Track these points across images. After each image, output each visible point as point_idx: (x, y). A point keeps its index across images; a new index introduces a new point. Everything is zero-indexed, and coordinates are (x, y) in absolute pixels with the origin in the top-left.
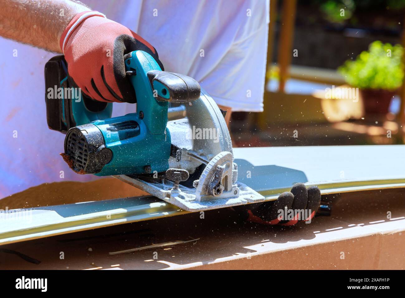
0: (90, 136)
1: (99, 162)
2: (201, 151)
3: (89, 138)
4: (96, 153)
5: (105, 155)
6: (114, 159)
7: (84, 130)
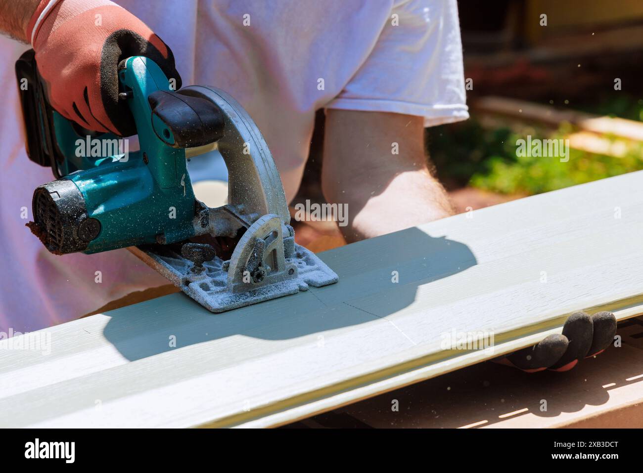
0: (63, 202)
1: (80, 239)
2: (240, 207)
3: (61, 205)
4: (74, 227)
5: (88, 228)
6: (103, 232)
7: (55, 192)
